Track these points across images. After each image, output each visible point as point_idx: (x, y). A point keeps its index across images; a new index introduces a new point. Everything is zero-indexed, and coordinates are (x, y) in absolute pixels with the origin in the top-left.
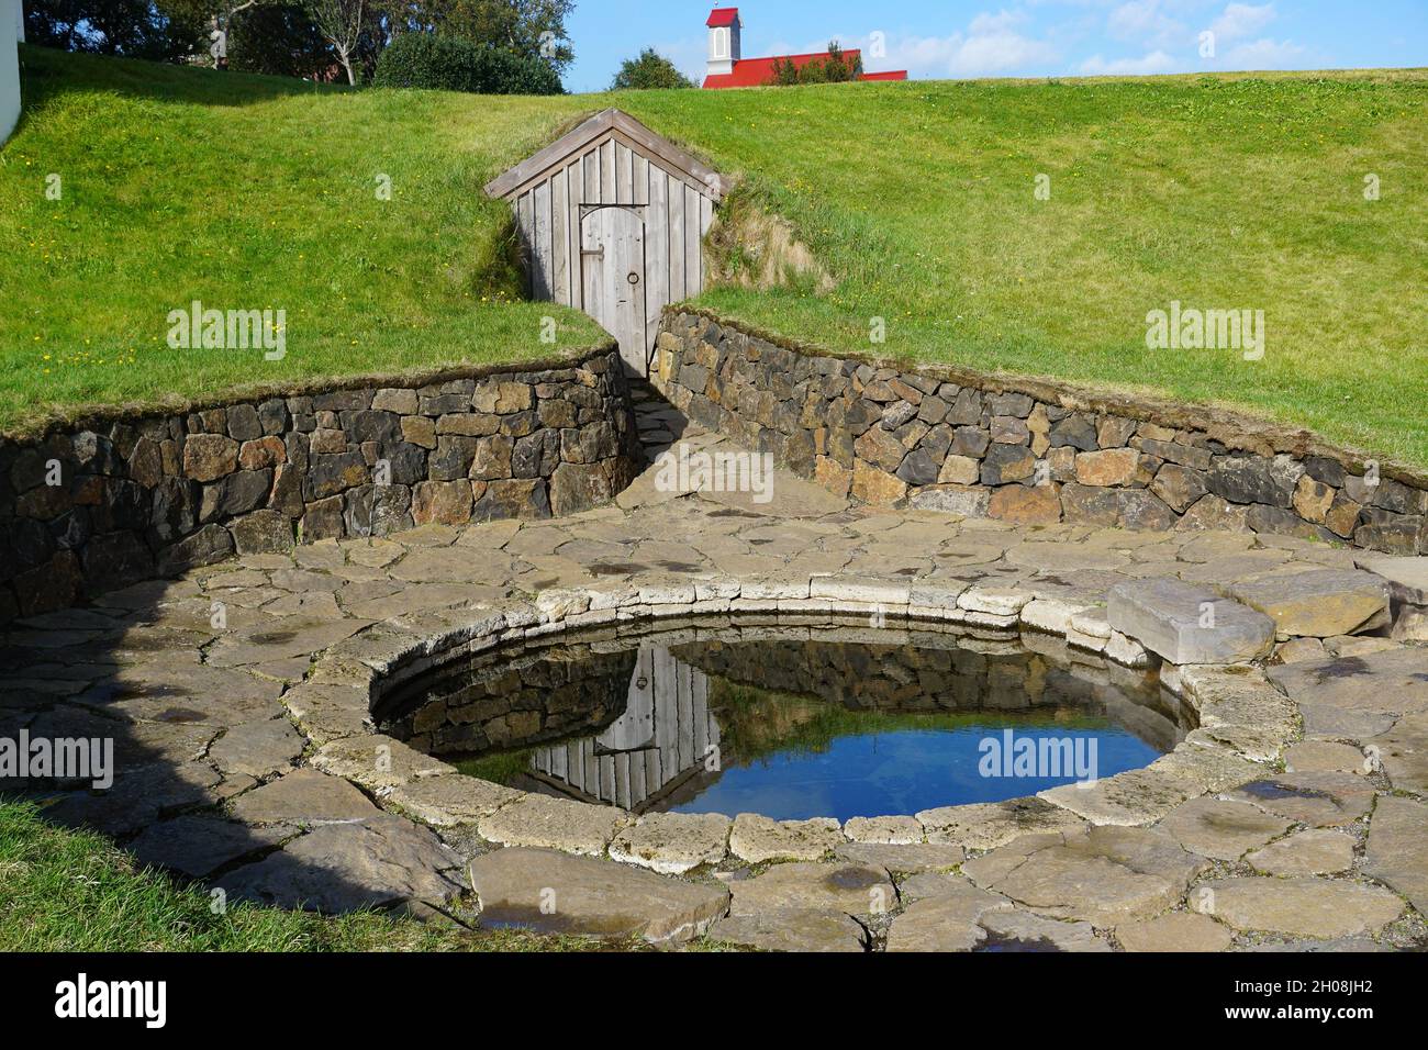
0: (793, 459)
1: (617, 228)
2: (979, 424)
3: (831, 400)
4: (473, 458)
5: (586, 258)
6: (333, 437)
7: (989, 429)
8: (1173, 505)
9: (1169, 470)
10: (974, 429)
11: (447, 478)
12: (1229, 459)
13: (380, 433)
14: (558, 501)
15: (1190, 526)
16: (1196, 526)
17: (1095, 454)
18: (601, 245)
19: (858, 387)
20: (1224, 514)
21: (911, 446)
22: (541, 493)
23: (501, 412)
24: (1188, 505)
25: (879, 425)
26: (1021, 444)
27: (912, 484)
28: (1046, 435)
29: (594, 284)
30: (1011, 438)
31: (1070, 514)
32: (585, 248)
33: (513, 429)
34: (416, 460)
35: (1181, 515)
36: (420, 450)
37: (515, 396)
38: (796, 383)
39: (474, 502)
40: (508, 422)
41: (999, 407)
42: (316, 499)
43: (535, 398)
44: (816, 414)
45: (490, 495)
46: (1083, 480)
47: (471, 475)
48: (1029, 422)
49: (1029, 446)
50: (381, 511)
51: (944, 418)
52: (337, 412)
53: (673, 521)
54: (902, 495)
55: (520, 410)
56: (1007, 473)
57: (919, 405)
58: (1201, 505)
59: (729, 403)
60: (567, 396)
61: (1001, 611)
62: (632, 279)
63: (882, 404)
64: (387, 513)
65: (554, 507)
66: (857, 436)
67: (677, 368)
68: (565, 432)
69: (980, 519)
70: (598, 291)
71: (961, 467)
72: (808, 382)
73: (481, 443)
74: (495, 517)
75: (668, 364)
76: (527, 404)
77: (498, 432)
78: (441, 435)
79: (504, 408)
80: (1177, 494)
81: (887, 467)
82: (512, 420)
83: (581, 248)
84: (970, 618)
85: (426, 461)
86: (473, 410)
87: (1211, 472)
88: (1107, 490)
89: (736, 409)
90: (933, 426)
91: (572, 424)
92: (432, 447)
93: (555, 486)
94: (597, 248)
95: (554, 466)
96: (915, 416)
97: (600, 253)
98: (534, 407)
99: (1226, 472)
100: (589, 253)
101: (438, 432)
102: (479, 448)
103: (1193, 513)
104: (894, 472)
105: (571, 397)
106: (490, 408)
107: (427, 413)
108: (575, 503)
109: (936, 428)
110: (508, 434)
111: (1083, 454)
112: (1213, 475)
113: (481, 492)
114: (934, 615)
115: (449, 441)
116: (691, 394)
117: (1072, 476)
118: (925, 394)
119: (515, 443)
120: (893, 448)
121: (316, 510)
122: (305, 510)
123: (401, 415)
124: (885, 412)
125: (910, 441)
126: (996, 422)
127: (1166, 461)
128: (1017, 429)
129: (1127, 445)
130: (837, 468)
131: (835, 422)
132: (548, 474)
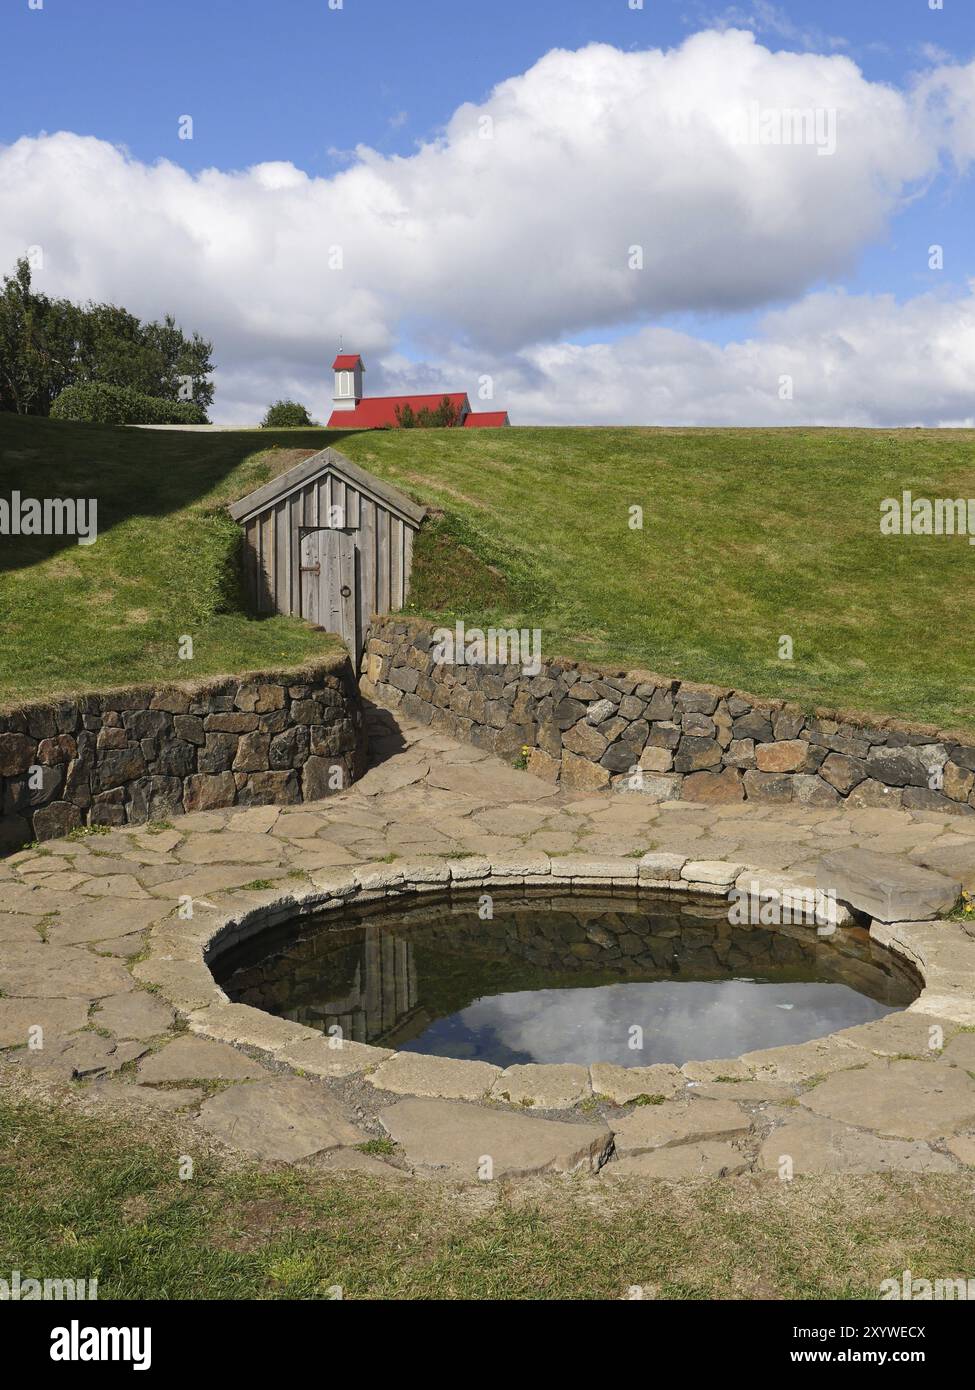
0: (505, 750)
1: (331, 548)
2: (672, 720)
3: (539, 700)
4: (236, 753)
5: (304, 575)
6: (115, 735)
7: (680, 723)
8: (839, 787)
9: (835, 758)
10: (667, 725)
11: (212, 771)
12: (885, 748)
13: (156, 731)
14: (308, 790)
15: (855, 805)
16: (860, 806)
17: (771, 745)
18: (317, 563)
19: (564, 688)
20: (883, 795)
21: (613, 739)
22: (294, 782)
23: (259, 711)
24: (852, 788)
25: (584, 720)
26: (709, 737)
27: (614, 773)
28: (729, 728)
29: (311, 596)
30: (699, 732)
31: (752, 796)
32: (304, 565)
33: (270, 726)
34: (187, 755)
35: (846, 796)
36: (190, 745)
37: (273, 697)
38: (506, 684)
39: (237, 791)
40: (266, 720)
41: (688, 705)
42: (102, 791)
43: (289, 699)
44: (526, 712)
45: (250, 784)
46: (763, 766)
47: (234, 768)
48: (715, 718)
49: (715, 739)
50: (156, 800)
51: (641, 715)
52: (119, 712)
53: (413, 806)
54: (605, 781)
55: (276, 710)
56: (696, 763)
57: (618, 704)
58: (862, 787)
59: (440, 700)
60: (314, 697)
61: (719, 881)
62: (345, 592)
63: (586, 703)
64: (161, 802)
65: (305, 795)
66: (564, 731)
67: (387, 670)
68: (314, 728)
69: (675, 801)
70: (315, 602)
71: (658, 756)
72: (517, 683)
73: (243, 739)
74: (254, 804)
75: (378, 666)
76: (282, 704)
77: (257, 729)
78: (208, 732)
79: (262, 707)
80: (842, 779)
81: (592, 757)
82: (269, 718)
83: (300, 564)
84: (694, 887)
85: (196, 755)
86: (236, 709)
87: (869, 759)
88: (784, 776)
89: (447, 707)
90: (631, 721)
91: (319, 721)
92: (201, 743)
93: (305, 776)
94: (314, 565)
95: (305, 758)
96: (615, 714)
97: (315, 571)
98: (288, 707)
99: (883, 759)
100: (306, 570)
101: (206, 729)
102: (240, 743)
103: (856, 795)
104: (598, 761)
105: (318, 697)
106: (251, 707)
107: (195, 712)
108: (322, 791)
109: (635, 723)
110: (266, 730)
111: (761, 745)
112: (872, 762)
113: (242, 783)
114: (662, 886)
115: (215, 736)
116: (402, 694)
117: (753, 763)
118: (623, 694)
119: (272, 739)
120: (598, 741)
121: (102, 801)
122: (93, 800)
123: (173, 715)
124: (589, 710)
125: (612, 735)
126: (687, 718)
127: (831, 751)
128: (705, 724)
129: (798, 738)
130: (547, 757)
131: (545, 718)
132: (299, 765)
